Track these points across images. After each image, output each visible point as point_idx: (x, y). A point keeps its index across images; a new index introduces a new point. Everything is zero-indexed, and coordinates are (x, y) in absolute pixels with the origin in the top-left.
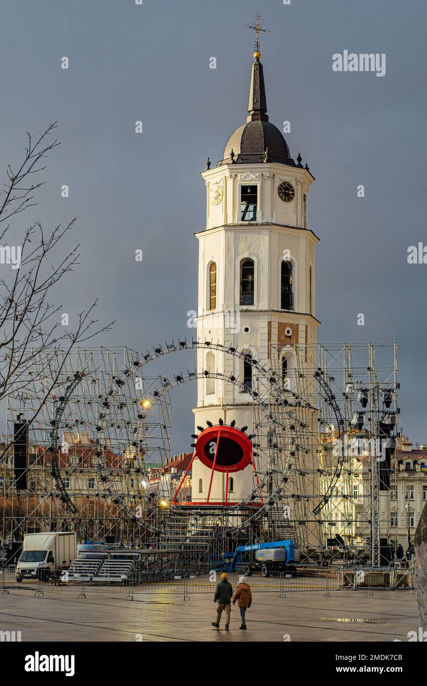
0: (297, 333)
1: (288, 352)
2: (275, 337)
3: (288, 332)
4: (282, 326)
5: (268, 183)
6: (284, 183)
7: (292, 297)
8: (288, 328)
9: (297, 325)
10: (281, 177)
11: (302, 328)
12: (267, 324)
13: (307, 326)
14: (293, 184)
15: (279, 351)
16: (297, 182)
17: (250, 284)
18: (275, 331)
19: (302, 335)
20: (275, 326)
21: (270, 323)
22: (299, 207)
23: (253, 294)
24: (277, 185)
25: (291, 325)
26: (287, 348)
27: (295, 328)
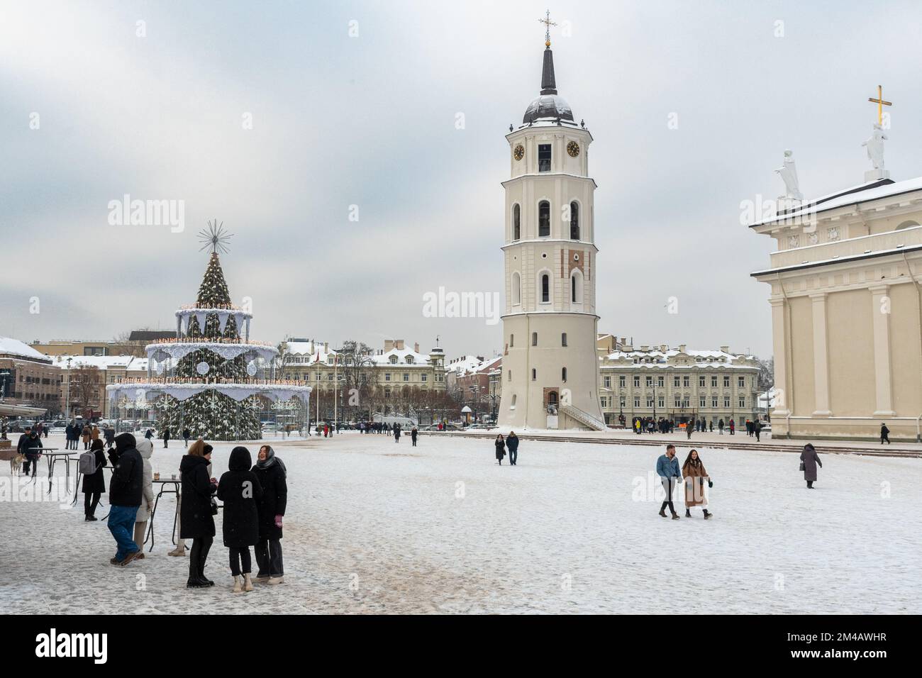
0: (583, 258)
1: (576, 274)
2: (566, 261)
3: (576, 257)
4: (571, 253)
5: (560, 142)
6: (572, 142)
7: (579, 231)
8: (576, 255)
9: (583, 252)
10: (569, 137)
11: (586, 254)
12: (560, 251)
13: (590, 253)
14: (578, 142)
15: (570, 272)
16: (581, 141)
17: (546, 221)
18: (566, 257)
19: (586, 259)
20: (566, 252)
21: (562, 251)
22: (583, 160)
23: (549, 228)
24: (566, 144)
25: (578, 252)
26: (576, 270)
27: (581, 254)
